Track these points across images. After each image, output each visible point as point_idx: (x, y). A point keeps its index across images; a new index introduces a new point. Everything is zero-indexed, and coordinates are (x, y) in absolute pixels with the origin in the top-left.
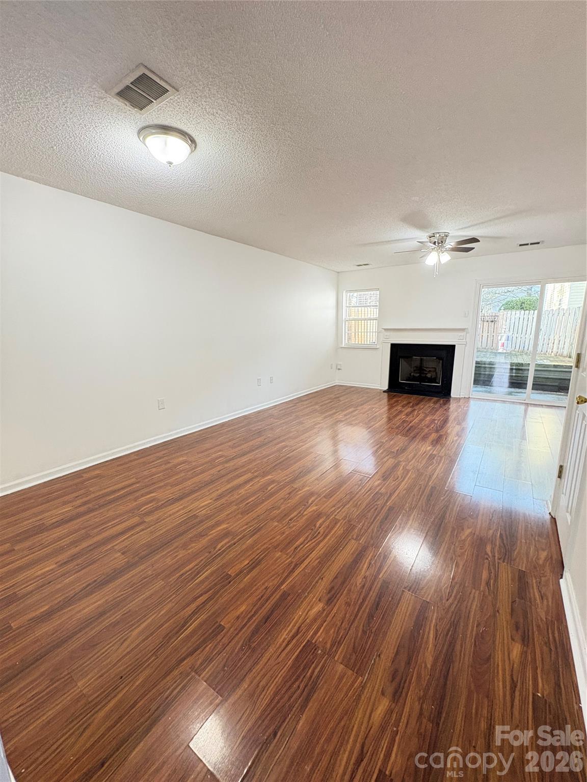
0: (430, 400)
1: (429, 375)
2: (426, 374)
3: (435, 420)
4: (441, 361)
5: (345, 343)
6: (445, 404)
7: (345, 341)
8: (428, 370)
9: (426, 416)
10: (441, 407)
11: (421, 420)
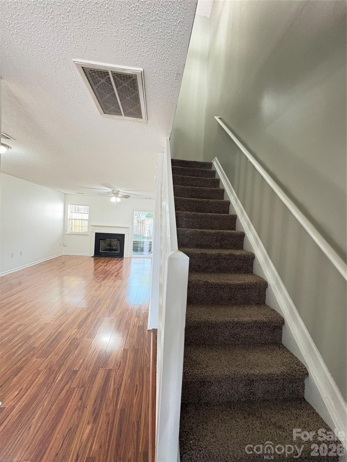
0: (115, 259)
1: (114, 248)
2: (113, 247)
3: (117, 267)
4: (119, 241)
5: (69, 231)
6: (121, 260)
7: (69, 230)
8: (113, 245)
9: (113, 266)
10: (119, 262)
11: (111, 268)
